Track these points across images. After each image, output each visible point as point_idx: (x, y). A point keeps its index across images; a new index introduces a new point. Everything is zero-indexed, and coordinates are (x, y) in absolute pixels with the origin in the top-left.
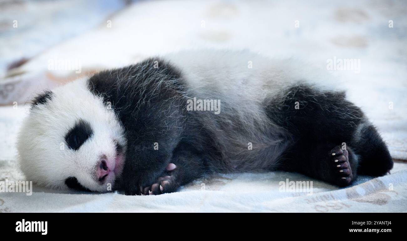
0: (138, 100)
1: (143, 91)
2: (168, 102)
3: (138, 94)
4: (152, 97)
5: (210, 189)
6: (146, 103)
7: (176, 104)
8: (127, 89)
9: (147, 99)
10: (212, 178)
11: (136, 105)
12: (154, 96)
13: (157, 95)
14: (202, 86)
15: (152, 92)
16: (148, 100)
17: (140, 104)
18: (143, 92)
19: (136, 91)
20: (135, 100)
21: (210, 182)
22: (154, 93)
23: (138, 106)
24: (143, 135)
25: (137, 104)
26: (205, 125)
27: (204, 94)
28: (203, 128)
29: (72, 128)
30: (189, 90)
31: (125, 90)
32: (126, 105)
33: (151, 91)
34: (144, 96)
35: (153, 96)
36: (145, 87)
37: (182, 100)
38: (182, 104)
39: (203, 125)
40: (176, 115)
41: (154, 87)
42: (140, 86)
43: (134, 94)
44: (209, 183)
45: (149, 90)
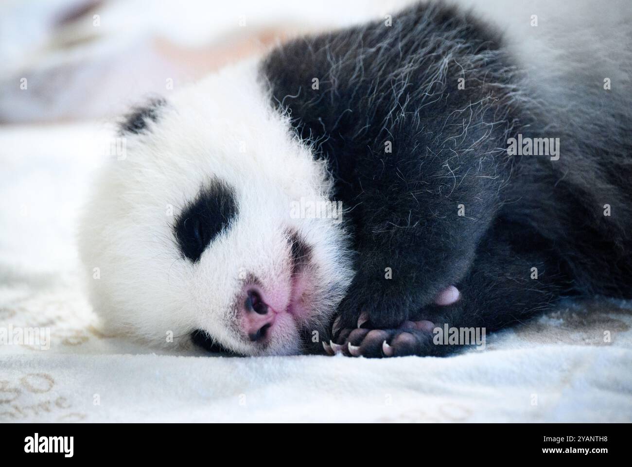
0: (389, 112)
1: (400, 89)
2: (466, 115)
3: (388, 98)
4: (424, 103)
5: (587, 341)
6: (410, 117)
7: (489, 118)
8: (357, 88)
9: (411, 108)
10: (592, 311)
11: (383, 126)
12: (431, 100)
13: (437, 96)
14: (560, 73)
15: (424, 89)
16: (414, 111)
17: (394, 120)
18: (402, 91)
19: (381, 91)
20: (380, 113)
21: (585, 323)
22: (431, 92)
23: (389, 126)
24: (397, 199)
25: (385, 123)
26: (566, 173)
27: (565, 94)
28: (562, 182)
29: (193, 200)
30: (525, 81)
31: (351, 90)
32: (357, 127)
33: (422, 87)
34: (402, 100)
35: (428, 99)
36: (405, 77)
37: (505, 106)
38: (505, 117)
39: (562, 174)
40: (486, 147)
41: (428, 75)
42: (390, 76)
43: (378, 98)
44: (584, 325)
45: (417, 83)
